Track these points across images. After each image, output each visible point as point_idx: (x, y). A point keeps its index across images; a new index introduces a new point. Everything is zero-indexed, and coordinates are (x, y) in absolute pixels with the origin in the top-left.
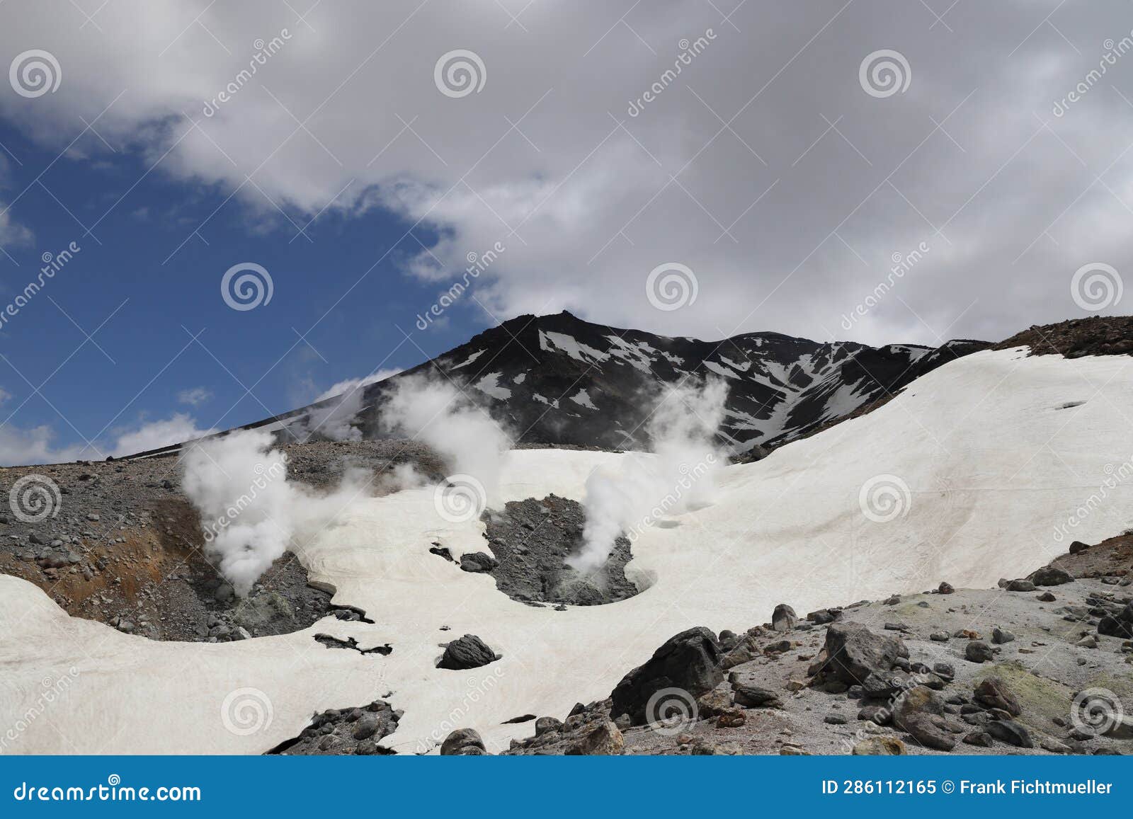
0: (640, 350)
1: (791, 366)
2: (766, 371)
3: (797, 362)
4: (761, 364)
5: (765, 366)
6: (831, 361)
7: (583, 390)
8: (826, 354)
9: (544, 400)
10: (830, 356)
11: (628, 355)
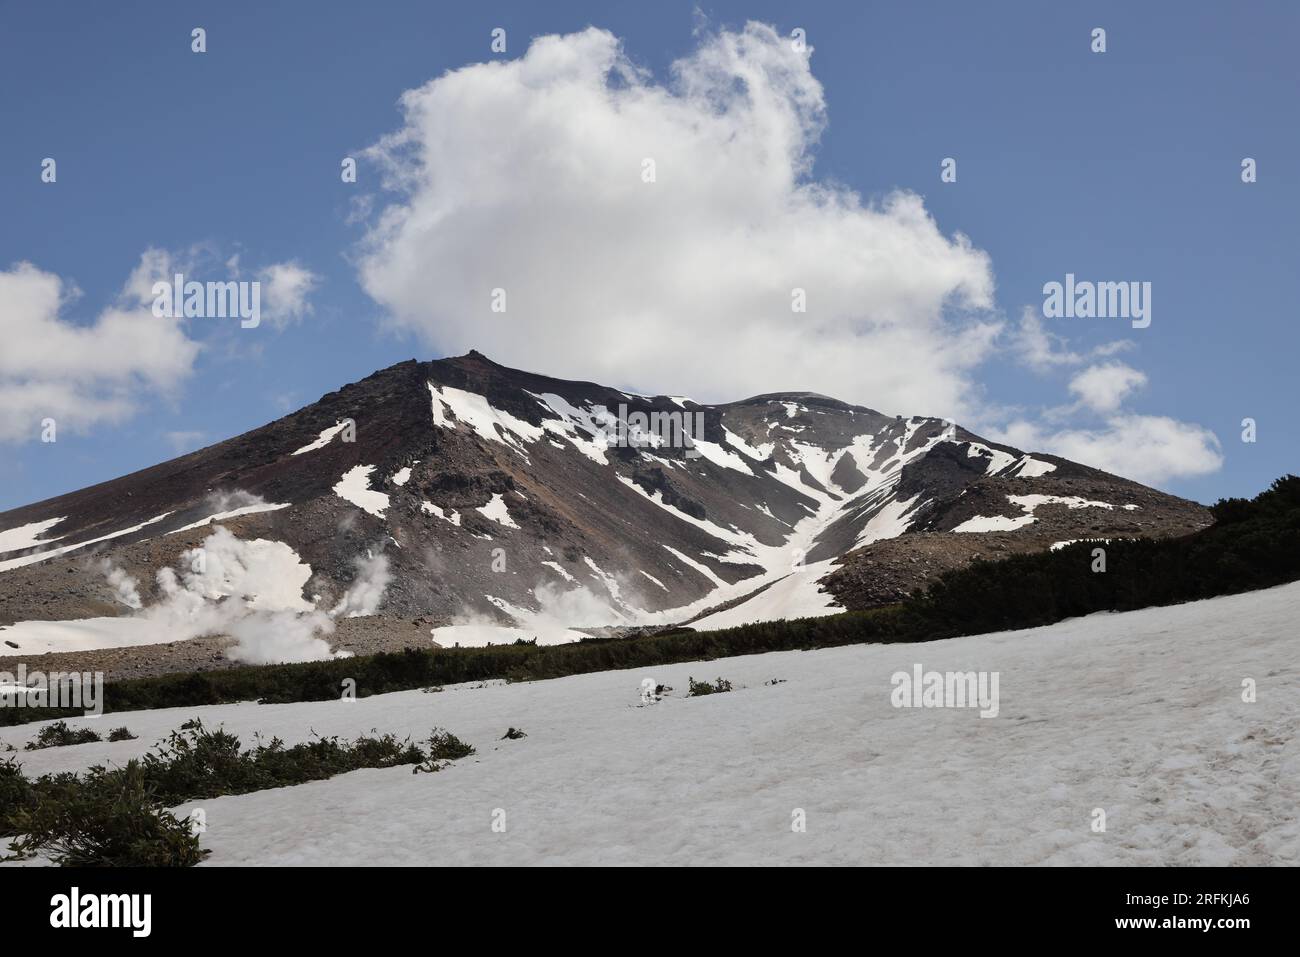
0: (594, 420)
1: (839, 454)
2: (796, 461)
3: (849, 449)
4: (790, 447)
5: (796, 451)
6: (902, 449)
7: (497, 497)
8: (896, 437)
9: (438, 512)
10: (902, 440)
11: (572, 430)
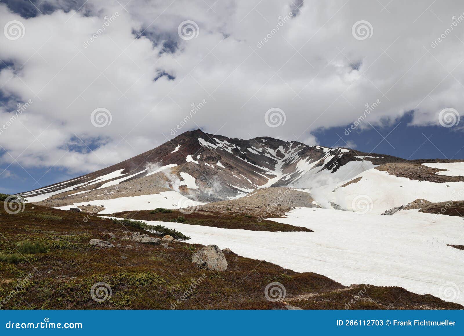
0: (226, 144)
1: (276, 150)
3: (278, 149)
4: (265, 149)
5: (267, 150)
6: (291, 148)
8: (288, 146)
11: (222, 146)
